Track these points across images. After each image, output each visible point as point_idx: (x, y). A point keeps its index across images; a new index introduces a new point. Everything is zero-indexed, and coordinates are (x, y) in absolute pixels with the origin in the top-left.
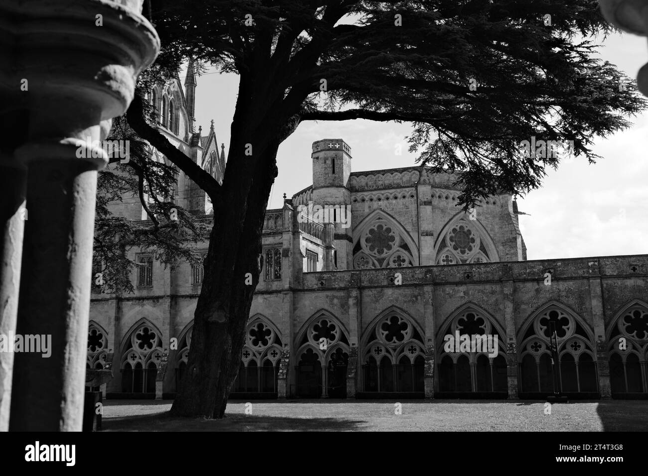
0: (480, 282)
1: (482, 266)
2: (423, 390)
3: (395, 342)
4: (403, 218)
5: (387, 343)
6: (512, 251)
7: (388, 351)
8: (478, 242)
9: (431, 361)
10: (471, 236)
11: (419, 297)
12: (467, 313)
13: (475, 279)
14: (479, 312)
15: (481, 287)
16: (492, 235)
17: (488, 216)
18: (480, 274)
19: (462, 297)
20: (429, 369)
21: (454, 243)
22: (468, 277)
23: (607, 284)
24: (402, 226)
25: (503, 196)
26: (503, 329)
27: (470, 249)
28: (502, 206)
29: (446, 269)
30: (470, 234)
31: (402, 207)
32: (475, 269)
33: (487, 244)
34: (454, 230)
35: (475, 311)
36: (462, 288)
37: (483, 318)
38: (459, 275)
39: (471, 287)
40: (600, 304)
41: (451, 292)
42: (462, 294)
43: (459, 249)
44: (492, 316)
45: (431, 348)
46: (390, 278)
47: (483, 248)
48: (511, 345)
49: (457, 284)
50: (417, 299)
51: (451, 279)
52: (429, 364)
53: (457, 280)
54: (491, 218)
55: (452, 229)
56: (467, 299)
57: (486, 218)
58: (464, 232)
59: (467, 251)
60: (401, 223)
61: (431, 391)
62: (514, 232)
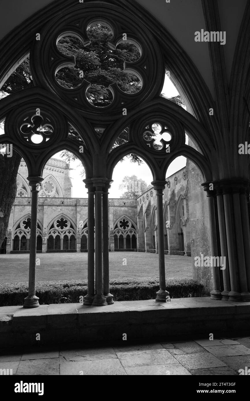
0: (67, 206)
1: (68, 199)
2: (42, 249)
3: (28, 229)
4: (25, 175)
5: (25, 229)
6: (69, 193)
7: (25, 233)
8: (55, 188)
9: (45, 237)
10: (52, 186)
11: (41, 211)
12: (61, 218)
13: (65, 204)
14: (66, 218)
15: (68, 208)
16: (61, 186)
17: (60, 178)
18: (67, 202)
19: (59, 211)
20: (45, 241)
21: (45, 188)
22: (62, 203)
23: (115, 209)
24: (24, 179)
25: (67, 170)
26: (75, 225)
27: (52, 191)
28: (66, 174)
29: (53, 199)
30: (52, 185)
31: (24, 170)
32: (65, 200)
33: (59, 190)
34: (46, 182)
35: (64, 217)
36: (60, 208)
37: (67, 220)
38: (58, 202)
39: (63, 207)
40: (113, 216)
41: (55, 209)
42: (59, 210)
43: (47, 191)
44: (71, 219)
45: (45, 232)
46: (28, 202)
47: (57, 192)
48: (79, 231)
49: (58, 206)
50: (40, 211)
51: (55, 204)
52: (45, 239)
53: (58, 204)
54: (61, 179)
55: (45, 182)
56: (61, 212)
57: (59, 178)
58: (50, 184)
59: (50, 192)
60: (24, 177)
61: (45, 250)
62: (70, 186)
